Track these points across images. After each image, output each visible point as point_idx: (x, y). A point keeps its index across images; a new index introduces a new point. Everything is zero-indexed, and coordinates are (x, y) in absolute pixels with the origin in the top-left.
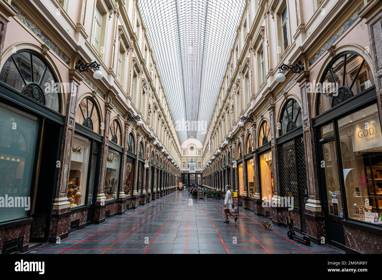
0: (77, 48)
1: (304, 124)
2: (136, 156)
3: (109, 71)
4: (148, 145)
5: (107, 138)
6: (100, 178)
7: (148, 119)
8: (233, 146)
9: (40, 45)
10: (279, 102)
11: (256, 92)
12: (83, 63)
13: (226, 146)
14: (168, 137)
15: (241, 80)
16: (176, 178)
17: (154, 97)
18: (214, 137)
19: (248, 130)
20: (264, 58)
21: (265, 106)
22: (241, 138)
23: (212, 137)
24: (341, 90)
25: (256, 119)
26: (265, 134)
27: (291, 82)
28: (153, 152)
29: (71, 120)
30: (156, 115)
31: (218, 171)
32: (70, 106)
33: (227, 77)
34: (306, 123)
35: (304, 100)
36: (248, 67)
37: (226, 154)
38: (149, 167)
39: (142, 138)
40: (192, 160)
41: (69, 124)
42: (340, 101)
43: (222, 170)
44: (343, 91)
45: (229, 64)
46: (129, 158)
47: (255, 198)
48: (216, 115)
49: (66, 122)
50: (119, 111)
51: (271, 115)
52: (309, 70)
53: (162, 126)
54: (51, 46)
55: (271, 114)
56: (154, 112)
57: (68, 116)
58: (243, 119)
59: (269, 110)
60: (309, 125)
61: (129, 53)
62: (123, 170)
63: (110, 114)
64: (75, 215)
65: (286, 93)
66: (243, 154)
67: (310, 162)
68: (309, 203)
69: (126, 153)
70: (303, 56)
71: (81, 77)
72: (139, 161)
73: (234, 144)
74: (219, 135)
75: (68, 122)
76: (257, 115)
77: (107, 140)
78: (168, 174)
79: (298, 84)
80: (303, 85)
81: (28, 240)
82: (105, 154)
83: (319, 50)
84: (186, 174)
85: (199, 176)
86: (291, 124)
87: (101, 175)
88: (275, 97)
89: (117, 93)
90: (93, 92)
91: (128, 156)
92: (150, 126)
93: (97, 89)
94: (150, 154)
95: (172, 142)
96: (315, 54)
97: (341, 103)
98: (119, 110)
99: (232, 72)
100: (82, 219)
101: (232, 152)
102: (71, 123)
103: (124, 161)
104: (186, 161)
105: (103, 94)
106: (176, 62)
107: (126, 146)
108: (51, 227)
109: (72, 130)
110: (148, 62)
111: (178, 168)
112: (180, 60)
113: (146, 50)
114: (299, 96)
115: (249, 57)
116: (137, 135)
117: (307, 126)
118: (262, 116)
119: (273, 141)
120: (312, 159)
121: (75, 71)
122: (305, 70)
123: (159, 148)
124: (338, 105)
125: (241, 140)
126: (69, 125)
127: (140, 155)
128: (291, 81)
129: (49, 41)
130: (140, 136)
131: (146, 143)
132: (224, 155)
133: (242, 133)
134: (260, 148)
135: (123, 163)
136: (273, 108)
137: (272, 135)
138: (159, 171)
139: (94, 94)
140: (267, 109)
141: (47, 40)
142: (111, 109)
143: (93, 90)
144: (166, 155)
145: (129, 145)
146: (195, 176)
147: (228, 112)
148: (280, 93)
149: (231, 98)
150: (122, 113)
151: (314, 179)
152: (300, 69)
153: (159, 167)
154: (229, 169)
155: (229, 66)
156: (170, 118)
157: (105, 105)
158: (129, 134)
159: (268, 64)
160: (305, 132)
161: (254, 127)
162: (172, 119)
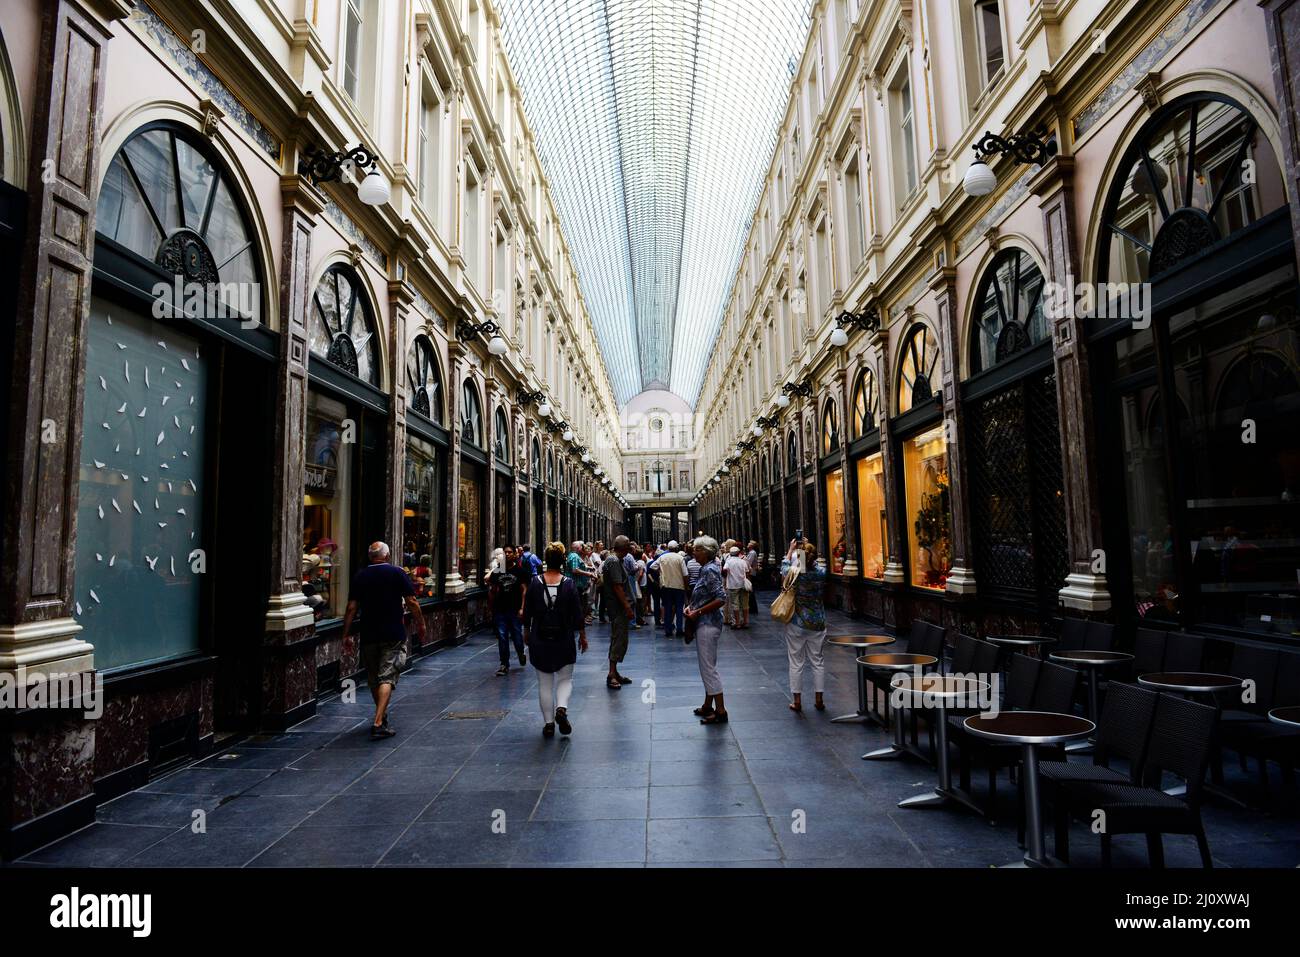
0: (301, 104)
1: (1057, 333)
2: (487, 456)
3: (395, 174)
4: (521, 419)
5: (400, 400)
6: (387, 530)
7: (518, 329)
8: (807, 412)
9: (197, 102)
10: (972, 260)
11: (887, 228)
12: (320, 153)
13: (780, 412)
14: (579, 388)
15: (829, 187)
16: (610, 527)
17: (533, 256)
18: (733, 385)
19: (860, 356)
20: (912, 110)
21: (920, 273)
22: (836, 384)
23: (729, 383)
24: (1181, 220)
25: (890, 319)
26: (920, 370)
27: (1010, 192)
28: (535, 441)
29: (296, 344)
30: (541, 314)
31: (751, 498)
32: (291, 300)
33: (780, 176)
34: (1064, 331)
35: (1058, 252)
36: (857, 143)
37: (783, 439)
38: (528, 491)
39: (502, 396)
40: (658, 463)
41: (293, 359)
42: (1176, 255)
43: (767, 493)
44: (1186, 224)
45: (786, 130)
46: (466, 465)
47: (888, 580)
48: (741, 306)
49: (282, 351)
50: (432, 307)
51: (940, 306)
52: (1075, 154)
53: (560, 352)
54: (226, 103)
55: (941, 300)
56: (534, 304)
57: (287, 331)
58: (844, 319)
59: (935, 287)
60: (1074, 336)
61: (450, 106)
62: (452, 504)
63: (404, 319)
64: (327, 646)
65: (995, 231)
66: (841, 439)
67: (1074, 455)
68: (1070, 587)
69: (457, 448)
70: (1051, 107)
71: (317, 200)
72: (498, 473)
73: (810, 405)
74: (752, 378)
75: (289, 352)
76: (892, 306)
77: (401, 406)
78: (586, 514)
79: (1037, 200)
80: (1053, 204)
81: (211, 723)
82: (399, 452)
83: (1108, 87)
84: (640, 510)
85: (683, 516)
86: (1011, 334)
87: (391, 521)
88: (956, 242)
89: (424, 247)
90: (354, 248)
91: (464, 458)
92: (523, 353)
93: (361, 234)
94: (527, 449)
95: (593, 407)
96: (1094, 101)
97: (1180, 265)
98: (430, 303)
99: (797, 158)
100: (347, 659)
101: (801, 431)
102: (297, 355)
103: (452, 473)
104: (638, 470)
105: (380, 254)
106: (599, 127)
107: (456, 424)
108: (266, 685)
109: (300, 378)
110: (509, 130)
111: (613, 493)
112: (614, 120)
113: (500, 90)
114: (1040, 239)
115: (858, 104)
116: (487, 386)
117: (1068, 340)
118: (910, 309)
119: (950, 393)
120: (1083, 445)
121: (301, 184)
122: (1060, 153)
123: (555, 428)
124: (1170, 270)
125: (835, 391)
126: (293, 362)
127: (499, 452)
128: (1011, 190)
129: (221, 88)
130: (496, 389)
131: (513, 411)
132: (772, 443)
133: (840, 368)
134: (900, 418)
135: (452, 479)
136: (949, 280)
137: (945, 373)
138: (558, 505)
139: (356, 254)
140: (929, 284)
141: (214, 86)
142: (409, 301)
143: (352, 242)
144: (576, 451)
145: (466, 420)
146: (672, 518)
147: (786, 297)
148: (974, 231)
149: (796, 249)
150: (440, 315)
151: (1088, 509)
152: (1042, 148)
153: (555, 492)
154: (791, 489)
155: (787, 136)
156: (584, 322)
157: (389, 289)
158: (462, 386)
159: (931, 132)
160: (1061, 360)
161: (880, 345)
162: (589, 327)
